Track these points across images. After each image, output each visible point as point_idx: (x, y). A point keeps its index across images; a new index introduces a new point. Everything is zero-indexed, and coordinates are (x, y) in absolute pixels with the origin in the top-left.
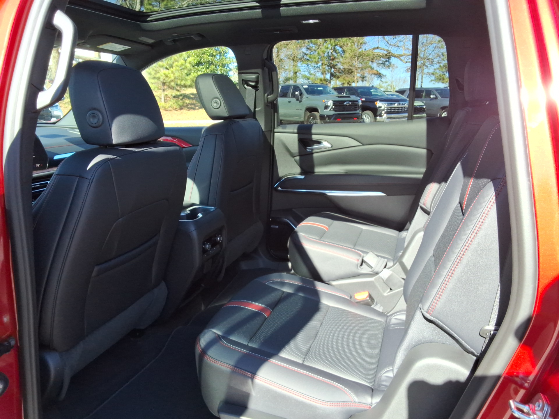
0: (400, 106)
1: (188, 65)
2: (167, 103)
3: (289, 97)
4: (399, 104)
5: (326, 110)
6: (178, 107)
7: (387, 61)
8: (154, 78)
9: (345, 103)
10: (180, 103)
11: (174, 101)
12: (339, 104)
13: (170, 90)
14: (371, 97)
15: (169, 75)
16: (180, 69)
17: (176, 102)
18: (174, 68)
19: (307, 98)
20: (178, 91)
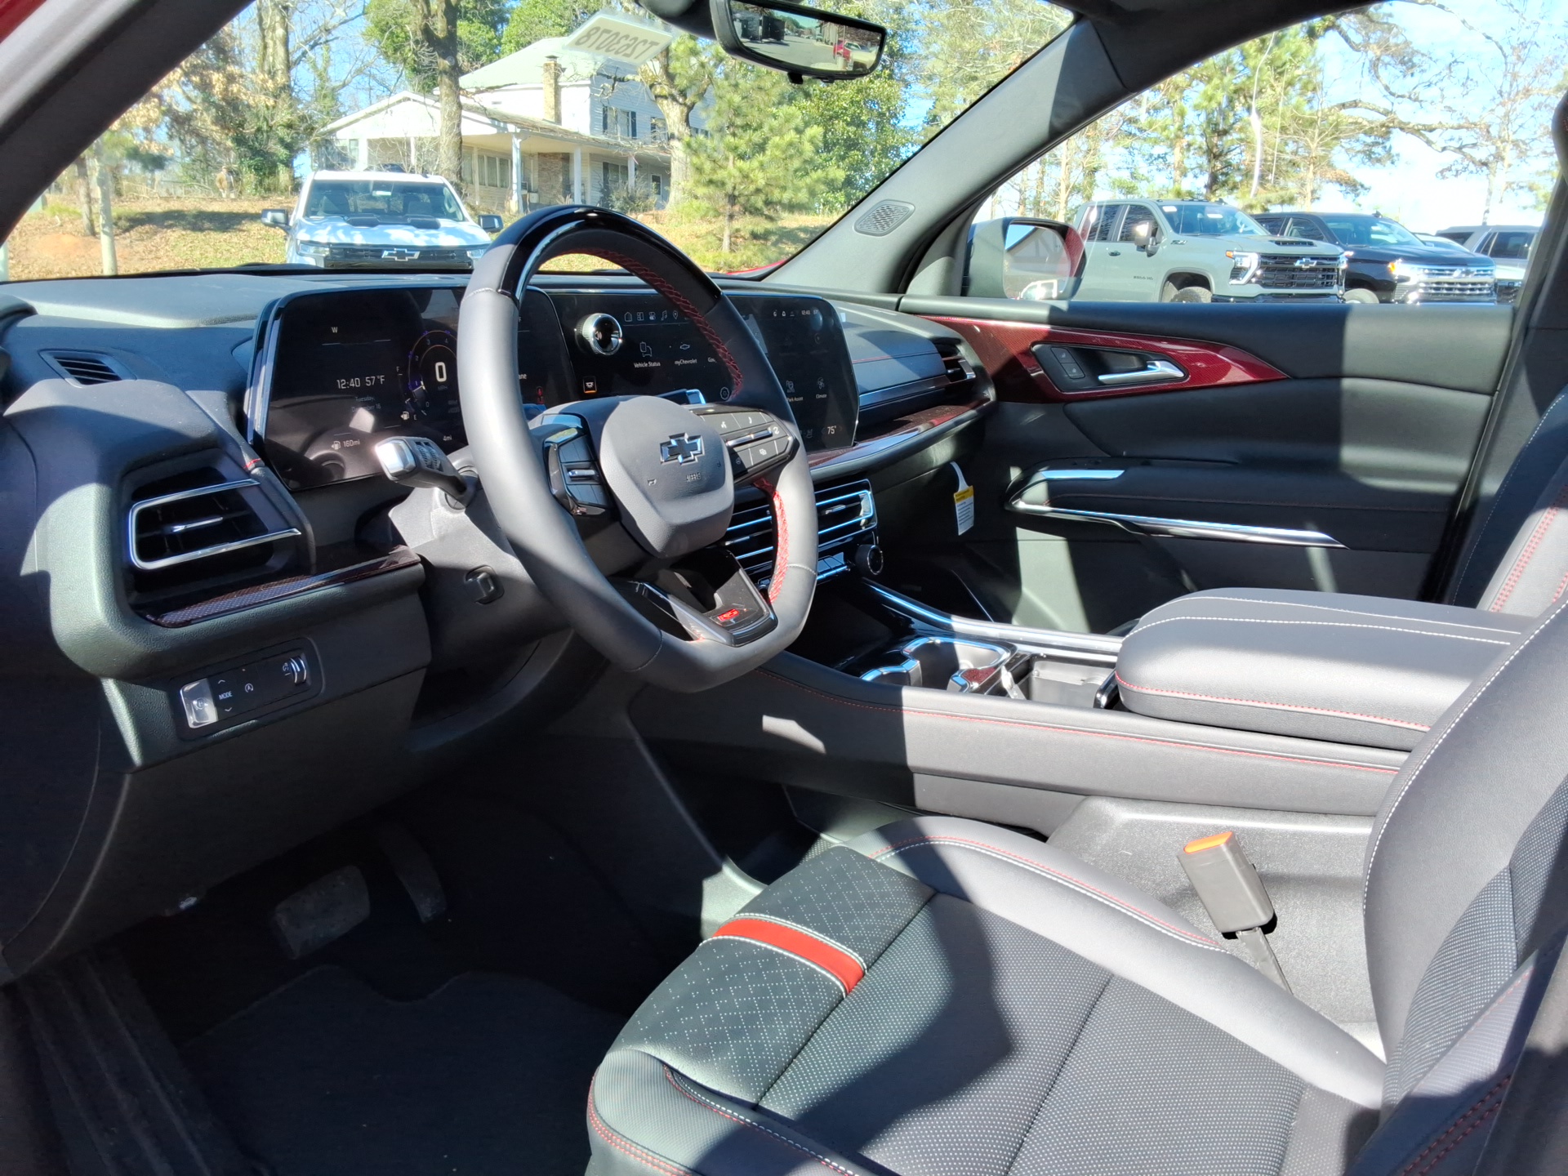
0: (1470, 279)
1: (806, 147)
2: (738, 253)
3: (1115, 241)
4: (1467, 273)
5: (1234, 282)
7: (1377, 144)
8: (711, 182)
9: (1297, 264)
10: (772, 253)
11: (756, 248)
12: (1276, 263)
13: (748, 217)
14: (1371, 248)
16: (784, 156)
17: (762, 251)
18: (768, 152)
19: (1175, 242)
20: (770, 219)
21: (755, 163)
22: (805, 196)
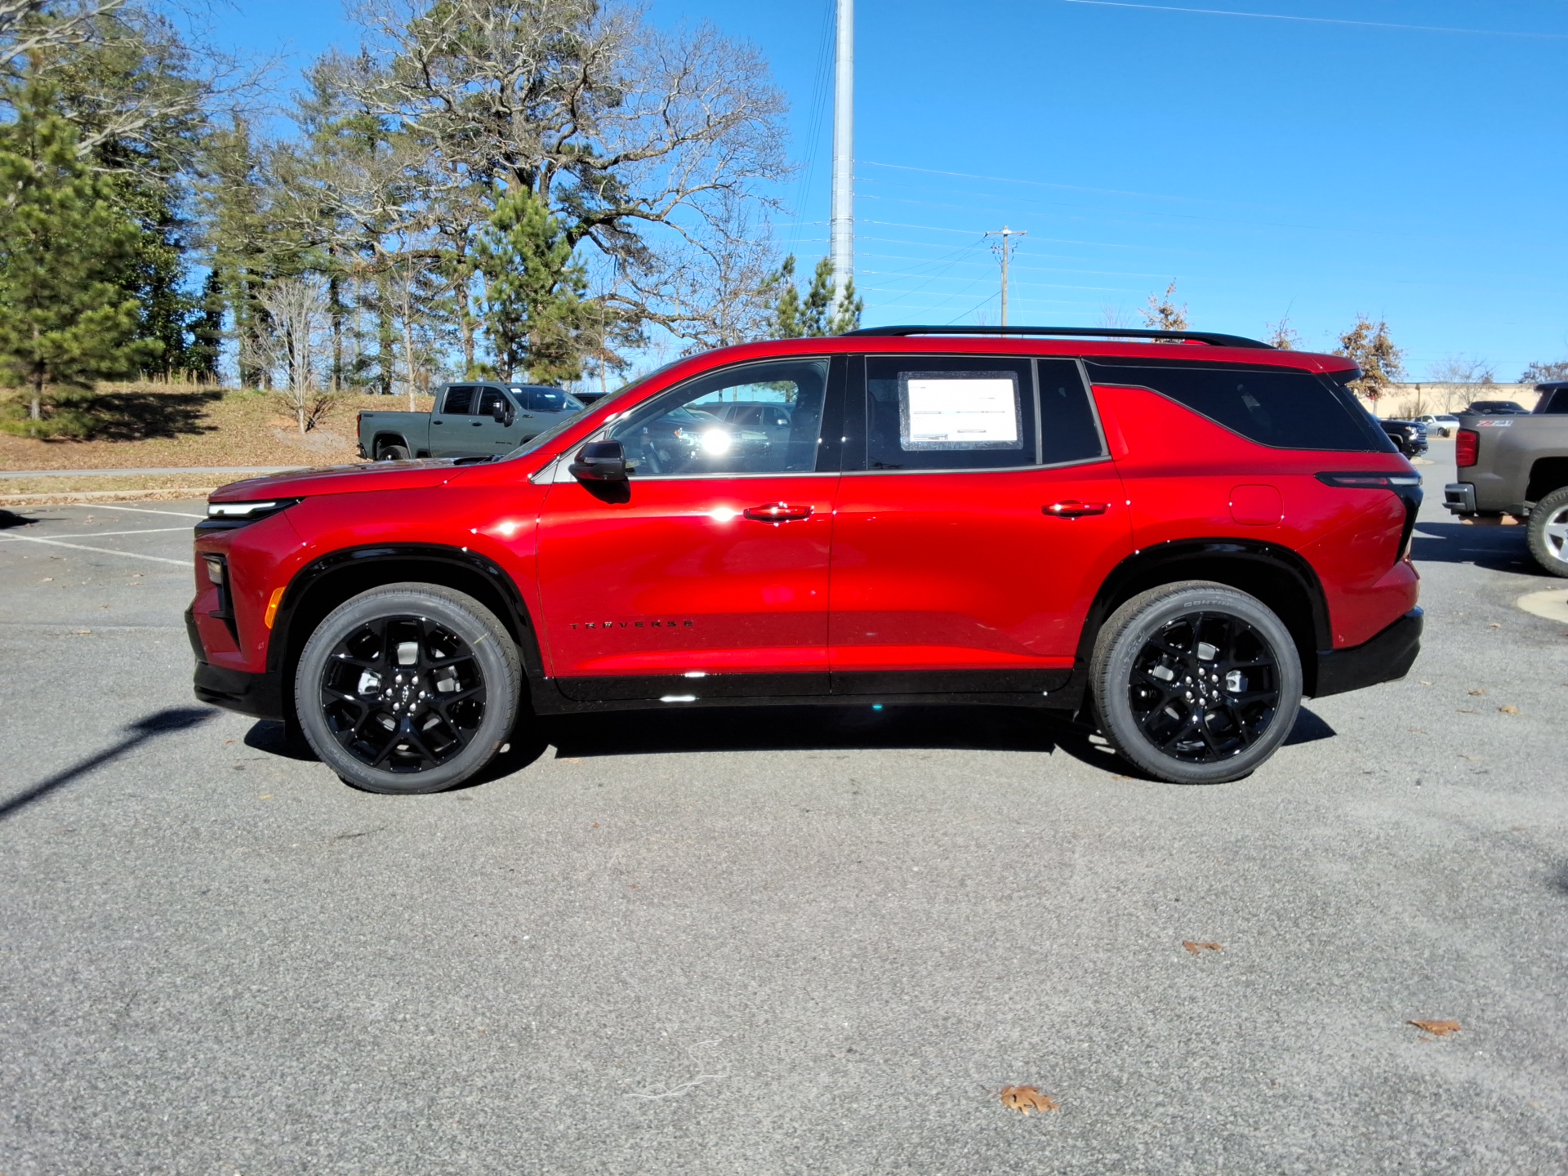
1: (124, 320)
2: (48, 421)
3: (476, 414)
6: (82, 432)
7: (632, 329)
8: (16, 351)
10: (88, 419)
11: (72, 416)
13: (59, 385)
15: (65, 345)
16: (99, 328)
17: (77, 419)
18: (81, 325)
19: (526, 416)
20: (88, 387)
21: (68, 335)
22: (123, 365)
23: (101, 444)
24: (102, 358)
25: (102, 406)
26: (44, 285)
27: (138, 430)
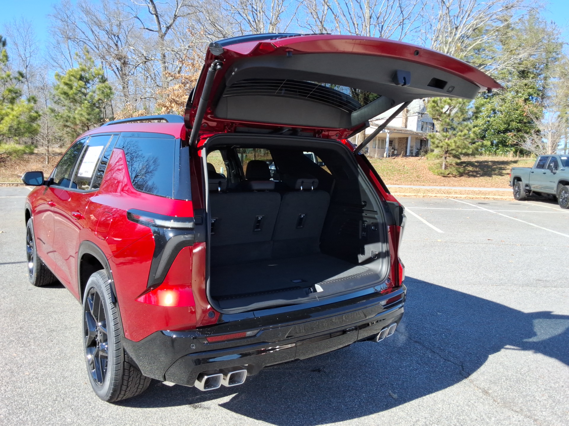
1: (472, 135)
2: (447, 170)
3: (545, 169)
6: (457, 174)
10: (461, 170)
11: (456, 168)
13: (452, 158)
15: (451, 145)
16: (463, 138)
19: (562, 170)
20: (459, 159)
22: (470, 151)
23: (463, 178)
24: (464, 148)
25: (470, 165)
26: (448, 124)
27: (479, 174)
